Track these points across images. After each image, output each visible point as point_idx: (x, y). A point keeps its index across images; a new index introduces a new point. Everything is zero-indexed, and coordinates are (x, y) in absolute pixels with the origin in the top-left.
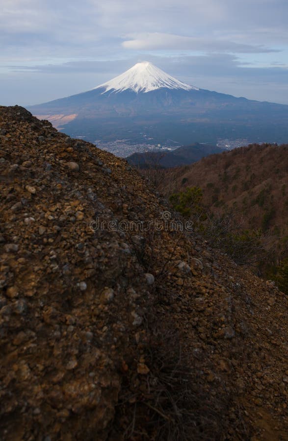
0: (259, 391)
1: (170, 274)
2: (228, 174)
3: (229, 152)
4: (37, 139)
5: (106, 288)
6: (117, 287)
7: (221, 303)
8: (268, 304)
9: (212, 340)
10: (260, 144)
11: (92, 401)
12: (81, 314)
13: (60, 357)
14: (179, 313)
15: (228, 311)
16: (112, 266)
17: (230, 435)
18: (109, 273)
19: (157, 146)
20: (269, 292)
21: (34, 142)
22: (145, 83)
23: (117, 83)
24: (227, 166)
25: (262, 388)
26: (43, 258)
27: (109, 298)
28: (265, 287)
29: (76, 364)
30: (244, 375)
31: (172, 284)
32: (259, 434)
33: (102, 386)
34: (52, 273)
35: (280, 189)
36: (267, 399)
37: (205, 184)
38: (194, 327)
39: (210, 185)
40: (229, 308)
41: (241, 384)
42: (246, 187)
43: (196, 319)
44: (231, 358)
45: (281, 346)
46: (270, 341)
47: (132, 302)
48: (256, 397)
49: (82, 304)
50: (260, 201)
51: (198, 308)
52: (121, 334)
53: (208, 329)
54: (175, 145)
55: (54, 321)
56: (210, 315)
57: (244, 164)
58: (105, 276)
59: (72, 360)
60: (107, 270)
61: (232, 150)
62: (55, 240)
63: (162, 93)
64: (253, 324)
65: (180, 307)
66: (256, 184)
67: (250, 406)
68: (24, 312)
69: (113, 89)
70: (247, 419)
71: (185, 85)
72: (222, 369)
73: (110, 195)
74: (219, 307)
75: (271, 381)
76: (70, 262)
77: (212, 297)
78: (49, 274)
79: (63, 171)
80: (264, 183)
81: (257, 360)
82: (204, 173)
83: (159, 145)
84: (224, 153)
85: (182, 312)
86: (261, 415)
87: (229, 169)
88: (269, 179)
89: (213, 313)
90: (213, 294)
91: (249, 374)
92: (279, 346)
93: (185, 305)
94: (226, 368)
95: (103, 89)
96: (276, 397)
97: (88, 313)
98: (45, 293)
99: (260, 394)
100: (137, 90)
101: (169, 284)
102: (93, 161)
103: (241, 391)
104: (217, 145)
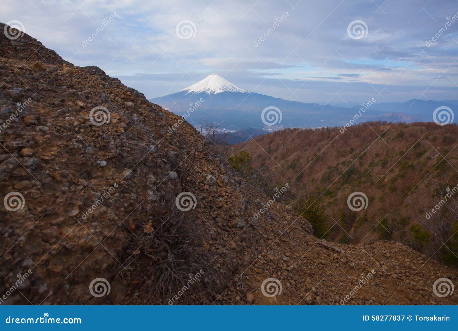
0: (261, 264)
1: (198, 181)
2: (271, 148)
3: (271, 133)
4: (104, 85)
5: (125, 169)
6: (137, 171)
7: (237, 203)
8: (286, 220)
9: (228, 228)
10: (292, 128)
11: (89, 242)
12: (98, 183)
13: (62, 204)
14: (202, 208)
15: (241, 209)
16: (133, 154)
17: (231, 292)
18: (130, 158)
19: (223, 130)
20: (287, 212)
21: (101, 86)
22: (215, 88)
23: (196, 87)
24: (270, 143)
25: (264, 262)
26: (70, 140)
27: (127, 176)
28: (285, 209)
29: (78, 212)
30: (251, 254)
31: (199, 188)
32: (254, 291)
33: (104, 235)
34: (74, 148)
35: (305, 158)
36: (267, 270)
37: (256, 155)
38: (214, 219)
39: (260, 156)
40: (243, 207)
41: (247, 258)
42: (283, 157)
43: (216, 213)
44: (241, 242)
45: (288, 242)
46: (281, 239)
47: (149, 183)
48: (258, 268)
49: (102, 177)
50: (293, 166)
51: (218, 205)
52: (132, 201)
53: (225, 220)
54: (236, 129)
55: (64, 180)
56: (227, 210)
57: (281, 142)
58: (126, 160)
59: (75, 209)
60: (129, 156)
61: (273, 133)
62: (85, 131)
63: (226, 95)
64: (268, 227)
65: (204, 204)
66: (290, 155)
67: (252, 273)
68: (32, 165)
69: (193, 92)
70: (247, 282)
71: (242, 89)
72: (232, 248)
73: (156, 126)
74: (234, 205)
75: (272, 258)
76: (95, 146)
77: (230, 199)
78: (71, 149)
79: (120, 105)
80: (295, 154)
81: (263, 244)
82: (255, 147)
83: (224, 129)
84: (268, 134)
85: (205, 208)
86: (260, 279)
87: (272, 145)
88: (298, 152)
89: (230, 209)
90: (231, 197)
91: (256, 253)
92: (287, 242)
93: (208, 203)
94: (235, 247)
95: (187, 91)
96: (275, 268)
97: (105, 184)
98: (63, 161)
99: (261, 266)
100: (209, 92)
101: (197, 188)
102: (147, 104)
103: (246, 263)
104: (263, 129)
